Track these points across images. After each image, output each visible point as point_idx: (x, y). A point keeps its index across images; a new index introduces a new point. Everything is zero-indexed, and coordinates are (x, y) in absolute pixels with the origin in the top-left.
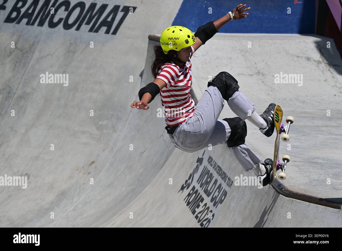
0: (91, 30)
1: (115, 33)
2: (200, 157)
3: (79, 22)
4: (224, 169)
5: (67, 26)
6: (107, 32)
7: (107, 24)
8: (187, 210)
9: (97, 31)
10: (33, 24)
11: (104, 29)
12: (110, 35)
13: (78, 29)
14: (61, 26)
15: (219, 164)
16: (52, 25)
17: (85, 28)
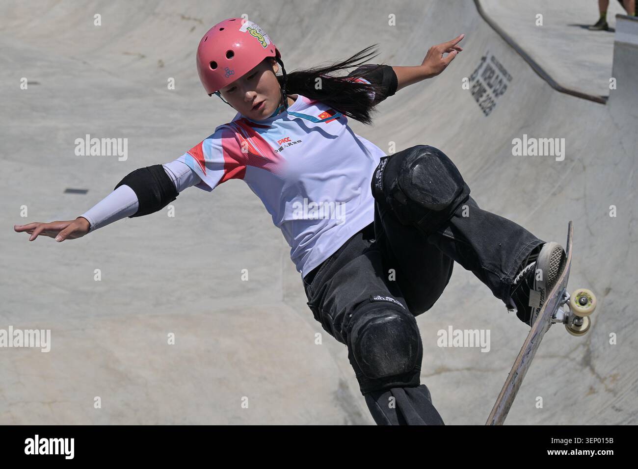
2: (484, 55)
4: (505, 66)
8: (472, 99)
15: (501, 62)
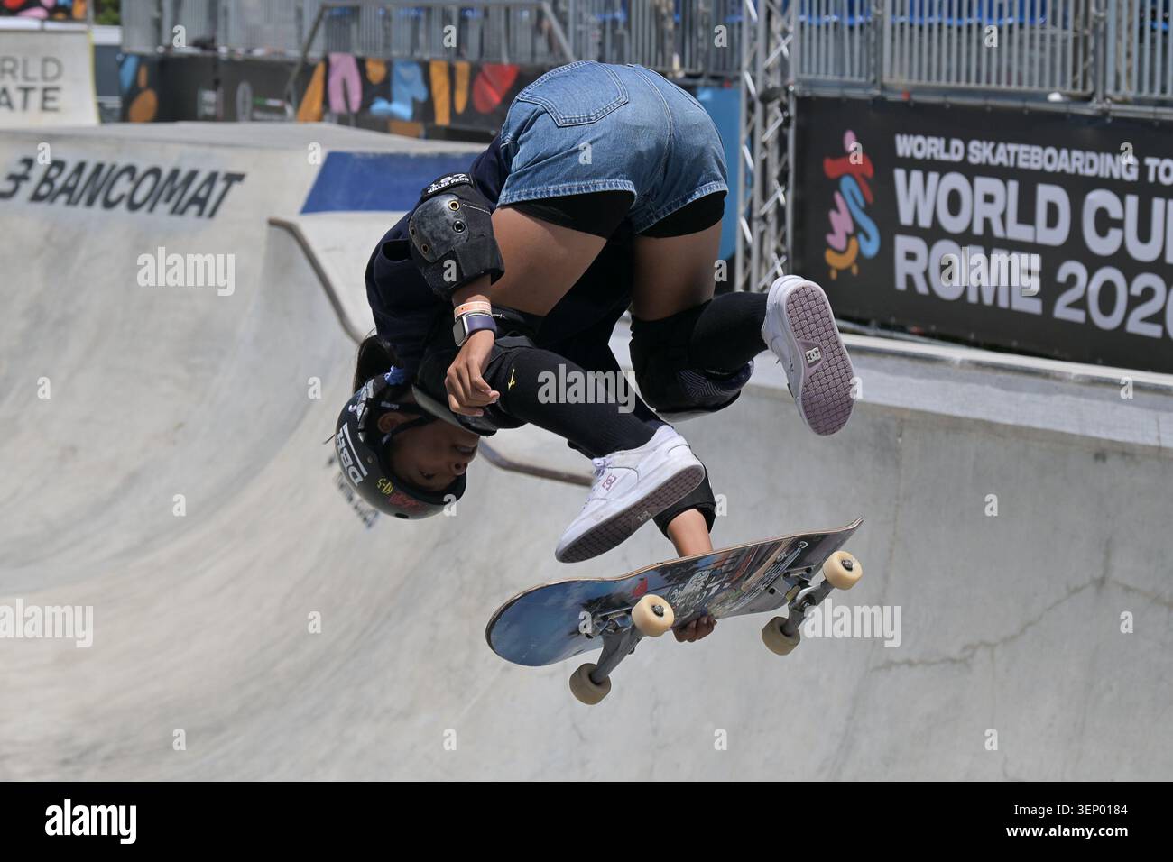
0: (173, 211)
1: (212, 215)
3: (153, 198)
5: (133, 207)
6: (200, 214)
7: (200, 201)
9: (182, 212)
10: (76, 203)
11: (194, 209)
12: (204, 220)
13: (151, 209)
14: (122, 207)
16: (108, 204)
17: (163, 208)
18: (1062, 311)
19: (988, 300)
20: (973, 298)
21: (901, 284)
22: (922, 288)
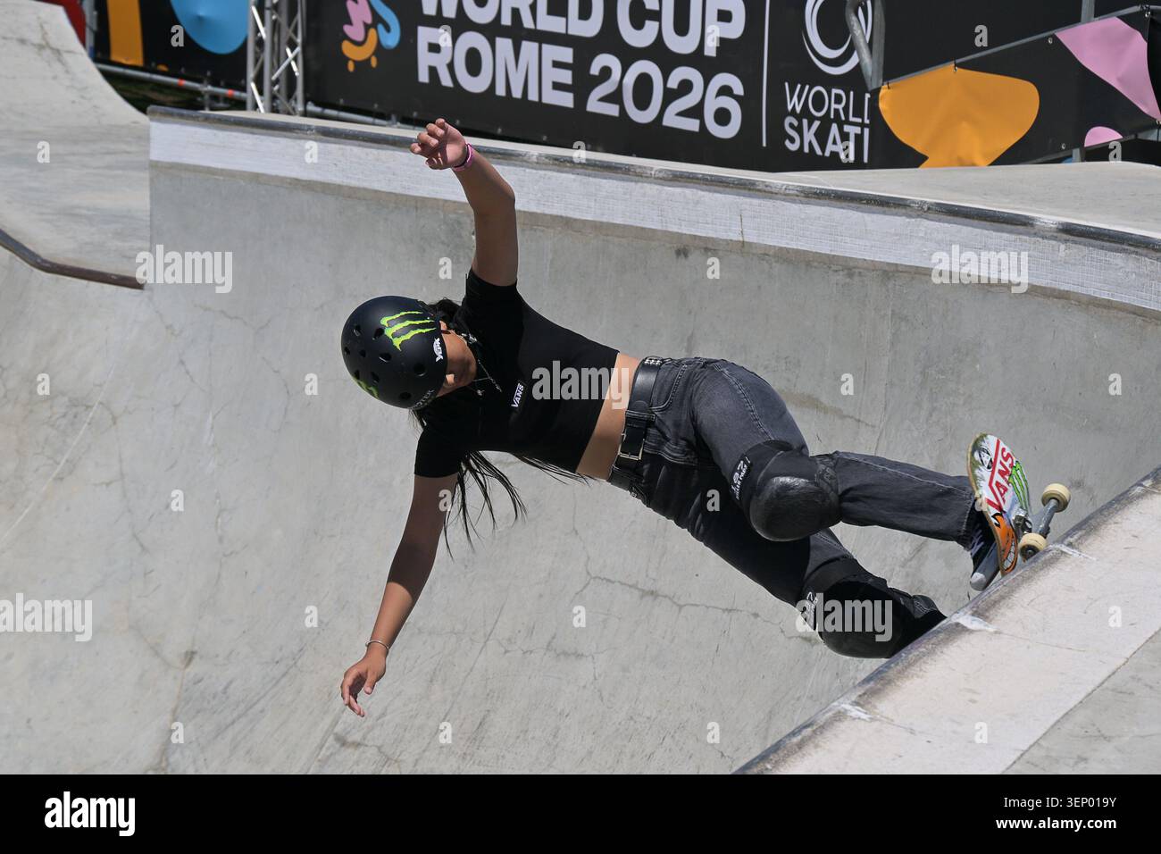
18: (594, 105)
19: (517, 94)
20: (500, 91)
21: (424, 77)
22: (446, 81)
